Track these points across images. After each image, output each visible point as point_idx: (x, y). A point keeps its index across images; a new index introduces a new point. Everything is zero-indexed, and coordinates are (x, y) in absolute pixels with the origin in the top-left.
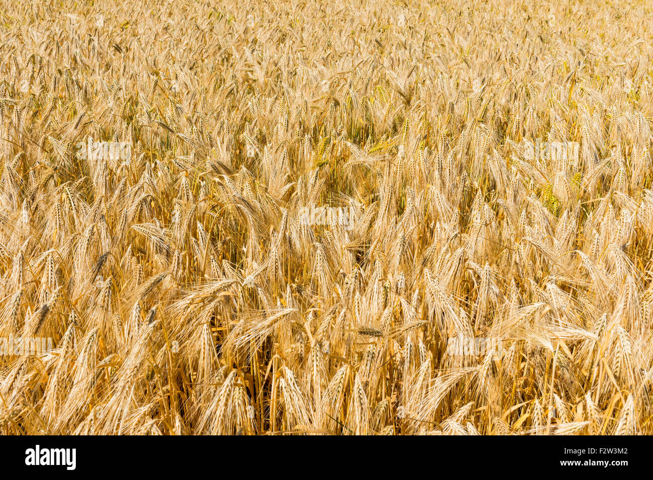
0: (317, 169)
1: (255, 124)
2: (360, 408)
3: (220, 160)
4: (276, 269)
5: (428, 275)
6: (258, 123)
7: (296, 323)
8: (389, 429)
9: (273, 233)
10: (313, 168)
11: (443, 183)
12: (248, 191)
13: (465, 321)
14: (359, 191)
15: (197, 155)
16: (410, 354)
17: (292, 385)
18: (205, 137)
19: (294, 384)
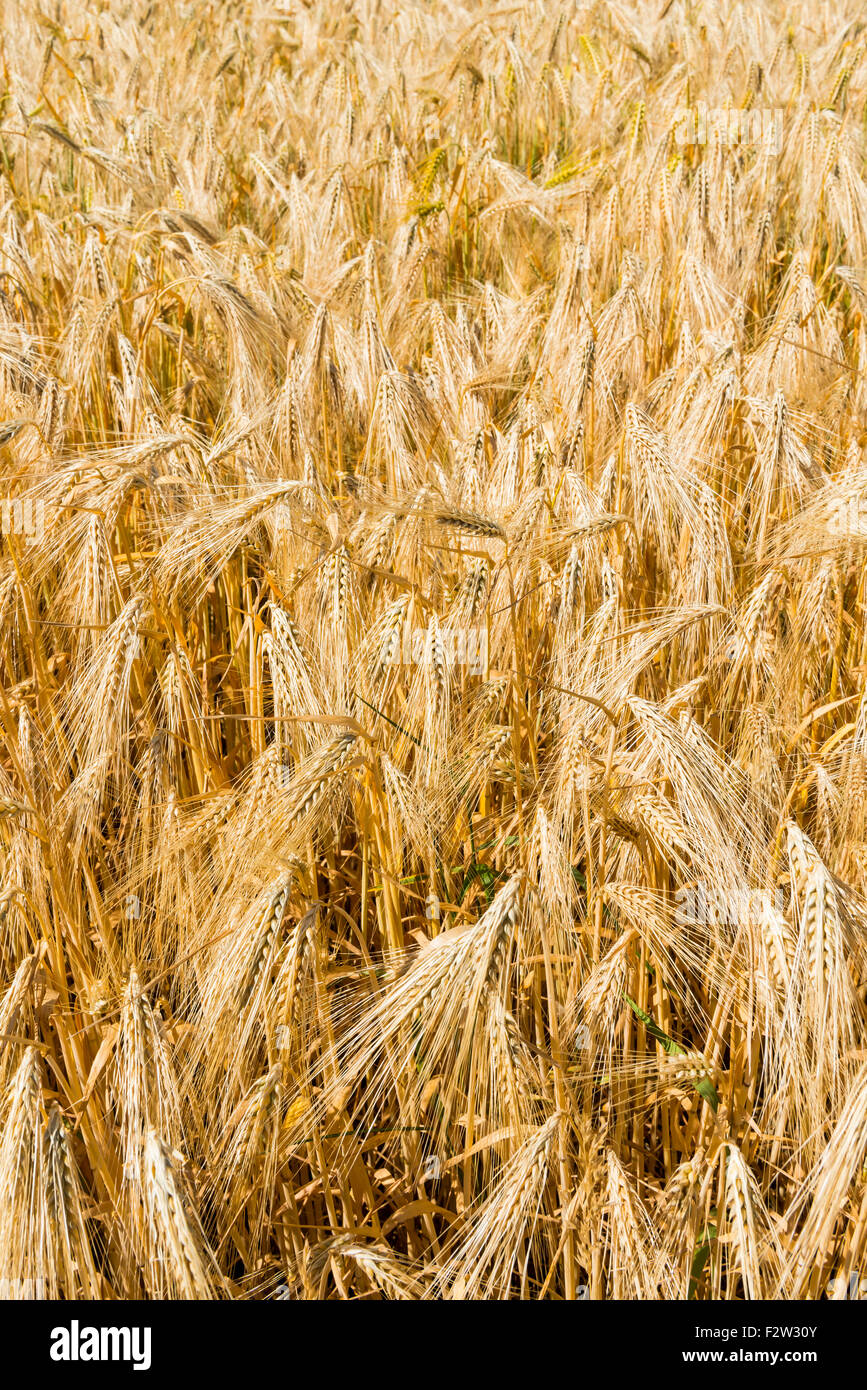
0: (413, 219)
1: (280, 133)
2: (435, 686)
3: (187, 211)
4: (292, 429)
5: (634, 415)
6: (287, 131)
7: (314, 524)
8: (501, 732)
9: (293, 358)
10: (407, 219)
11: (711, 239)
12: (249, 275)
13: (710, 512)
14: (516, 277)
15: (139, 204)
16: (576, 586)
17: (283, 641)
18: (158, 165)
19: (288, 639)
